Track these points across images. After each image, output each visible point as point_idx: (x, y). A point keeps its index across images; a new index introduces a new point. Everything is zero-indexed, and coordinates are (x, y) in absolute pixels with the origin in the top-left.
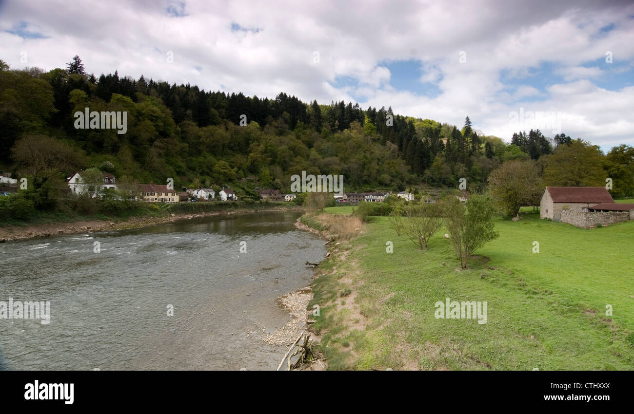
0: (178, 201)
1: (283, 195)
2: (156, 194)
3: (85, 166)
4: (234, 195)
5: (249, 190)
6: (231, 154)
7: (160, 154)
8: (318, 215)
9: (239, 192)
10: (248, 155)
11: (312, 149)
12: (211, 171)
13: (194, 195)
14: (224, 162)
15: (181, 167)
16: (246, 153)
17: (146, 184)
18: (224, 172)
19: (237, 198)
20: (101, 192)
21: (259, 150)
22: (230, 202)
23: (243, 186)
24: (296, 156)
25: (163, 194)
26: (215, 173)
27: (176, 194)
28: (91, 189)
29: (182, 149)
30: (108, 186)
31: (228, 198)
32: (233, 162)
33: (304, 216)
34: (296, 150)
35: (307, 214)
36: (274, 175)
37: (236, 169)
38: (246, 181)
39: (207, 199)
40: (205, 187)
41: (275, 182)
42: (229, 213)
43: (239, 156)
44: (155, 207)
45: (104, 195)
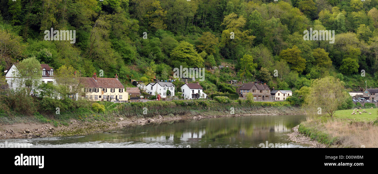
0: (127, 100)
1: (273, 92)
2: (100, 90)
3: (22, 55)
4: (201, 91)
5: (223, 84)
6: (197, 32)
7: (104, 36)
8: (326, 121)
9: (208, 87)
10: (222, 32)
11: (317, 21)
12: (169, 56)
13: (147, 91)
14: (188, 44)
15: (130, 52)
16: (218, 29)
17: (88, 77)
18: (188, 58)
19: (205, 95)
20: (39, 88)
21: (238, 25)
22: (196, 101)
23: (214, 78)
24: (292, 33)
25: (109, 90)
26: (174, 59)
27: (124, 90)
28: (28, 84)
29: (130, 28)
30: (46, 80)
31: (193, 95)
32: (200, 44)
33: (303, 124)
34: (292, 24)
35: (309, 120)
36: (258, 62)
37: (204, 53)
38: (218, 72)
39: (165, 97)
40: (162, 80)
41: (261, 72)
42: (195, 117)
43: (209, 34)
44: (100, 106)
45: (42, 92)
